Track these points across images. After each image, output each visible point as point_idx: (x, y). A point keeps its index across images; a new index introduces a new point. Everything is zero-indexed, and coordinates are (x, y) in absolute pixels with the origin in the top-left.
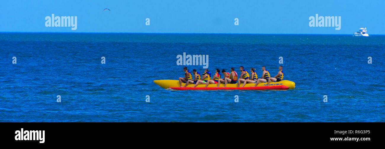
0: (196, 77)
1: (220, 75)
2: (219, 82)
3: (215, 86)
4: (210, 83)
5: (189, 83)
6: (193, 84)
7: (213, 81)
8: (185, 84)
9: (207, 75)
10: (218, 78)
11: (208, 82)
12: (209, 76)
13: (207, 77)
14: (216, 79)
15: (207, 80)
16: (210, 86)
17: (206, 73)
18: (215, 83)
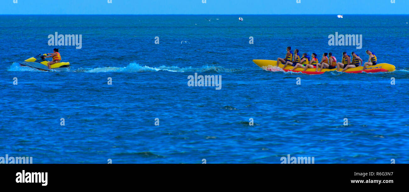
0: (296, 58)
1: (317, 59)
2: (317, 66)
3: (313, 70)
4: (309, 67)
5: (288, 64)
6: (292, 65)
7: (312, 66)
8: (284, 65)
9: (305, 59)
10: (316, 62)
11: (307, 66)
12: (307, 60)
13: (305, 61)
14: (314, 64)
15: (306, 64)
16: (309, 70)
17: (304, 57)
18: (314, 68)
